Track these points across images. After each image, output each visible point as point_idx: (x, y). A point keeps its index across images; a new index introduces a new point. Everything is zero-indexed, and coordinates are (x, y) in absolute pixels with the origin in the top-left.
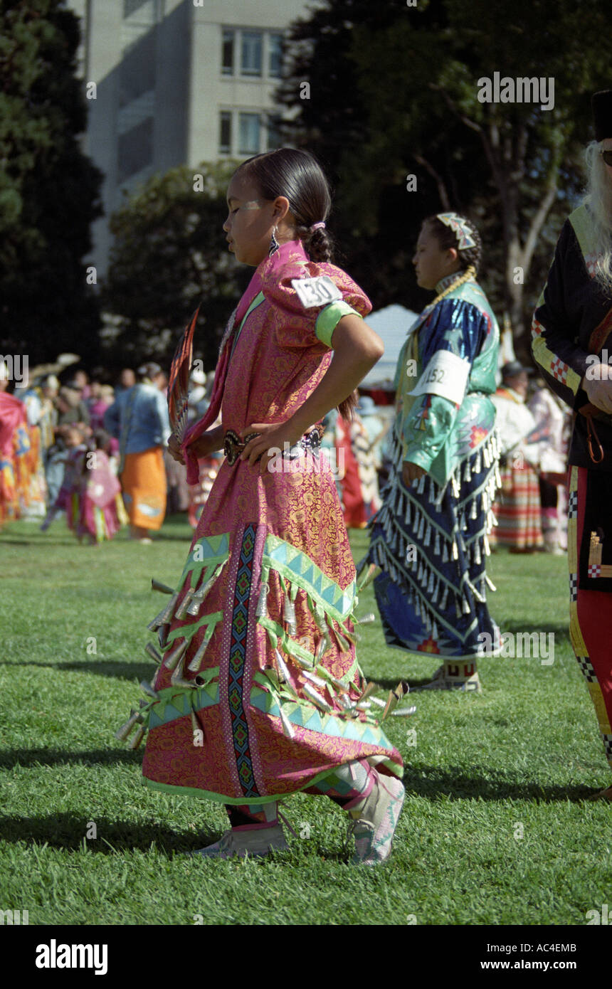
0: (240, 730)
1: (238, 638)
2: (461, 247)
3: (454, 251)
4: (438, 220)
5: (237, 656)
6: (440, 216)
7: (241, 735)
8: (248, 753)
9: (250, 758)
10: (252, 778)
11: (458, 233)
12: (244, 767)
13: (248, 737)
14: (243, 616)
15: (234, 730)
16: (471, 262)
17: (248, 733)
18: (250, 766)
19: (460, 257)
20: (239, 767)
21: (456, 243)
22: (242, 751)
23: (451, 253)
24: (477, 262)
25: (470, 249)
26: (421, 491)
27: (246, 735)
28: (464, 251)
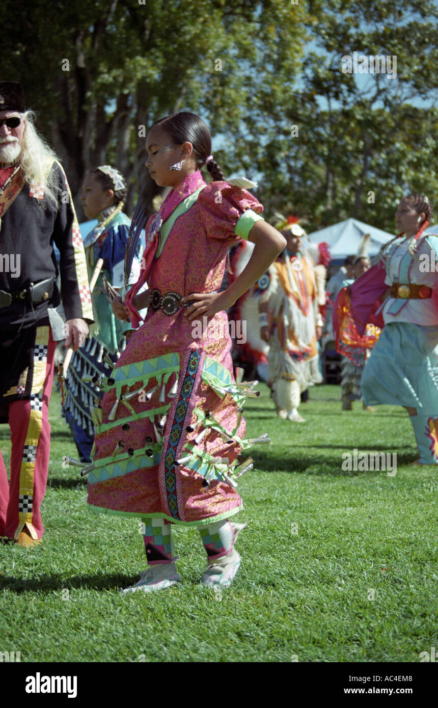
0: (170, 478)
1: (179, 421)
2: (116, 189)
3: (112, 192)
4: (99, 170)
5: (176, 431)
6: (100, 168)
7: (170, 481)
8: (175, 492)
9: (176, 496)
10: (176, 508)
11: (114, 179)
12: (172, 501)
13: (175, 482)
14: (184, 408)
15: (167, 478)
16: (121, 199)
17: (175, 480)
18: (176, 500)
19: (115, 196)
20: (169, 500)
21: (112, 186)
22: (171, 491)
23: (110, 193)
24: (124, 199)
25: (121, 190)
26: (92, 354)
27: (174, 481)
28: (117, 191)
